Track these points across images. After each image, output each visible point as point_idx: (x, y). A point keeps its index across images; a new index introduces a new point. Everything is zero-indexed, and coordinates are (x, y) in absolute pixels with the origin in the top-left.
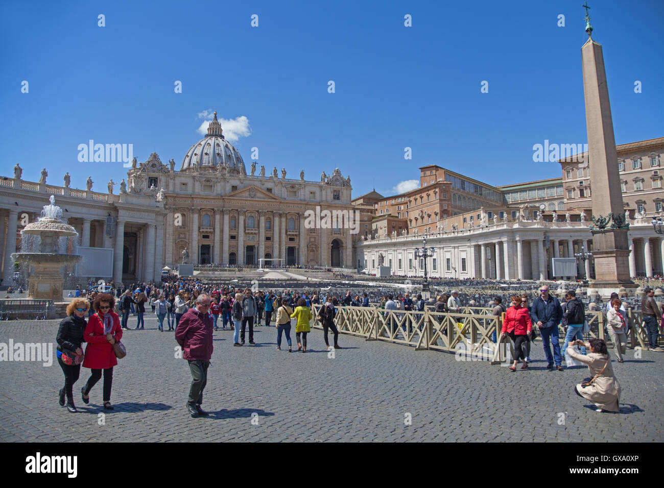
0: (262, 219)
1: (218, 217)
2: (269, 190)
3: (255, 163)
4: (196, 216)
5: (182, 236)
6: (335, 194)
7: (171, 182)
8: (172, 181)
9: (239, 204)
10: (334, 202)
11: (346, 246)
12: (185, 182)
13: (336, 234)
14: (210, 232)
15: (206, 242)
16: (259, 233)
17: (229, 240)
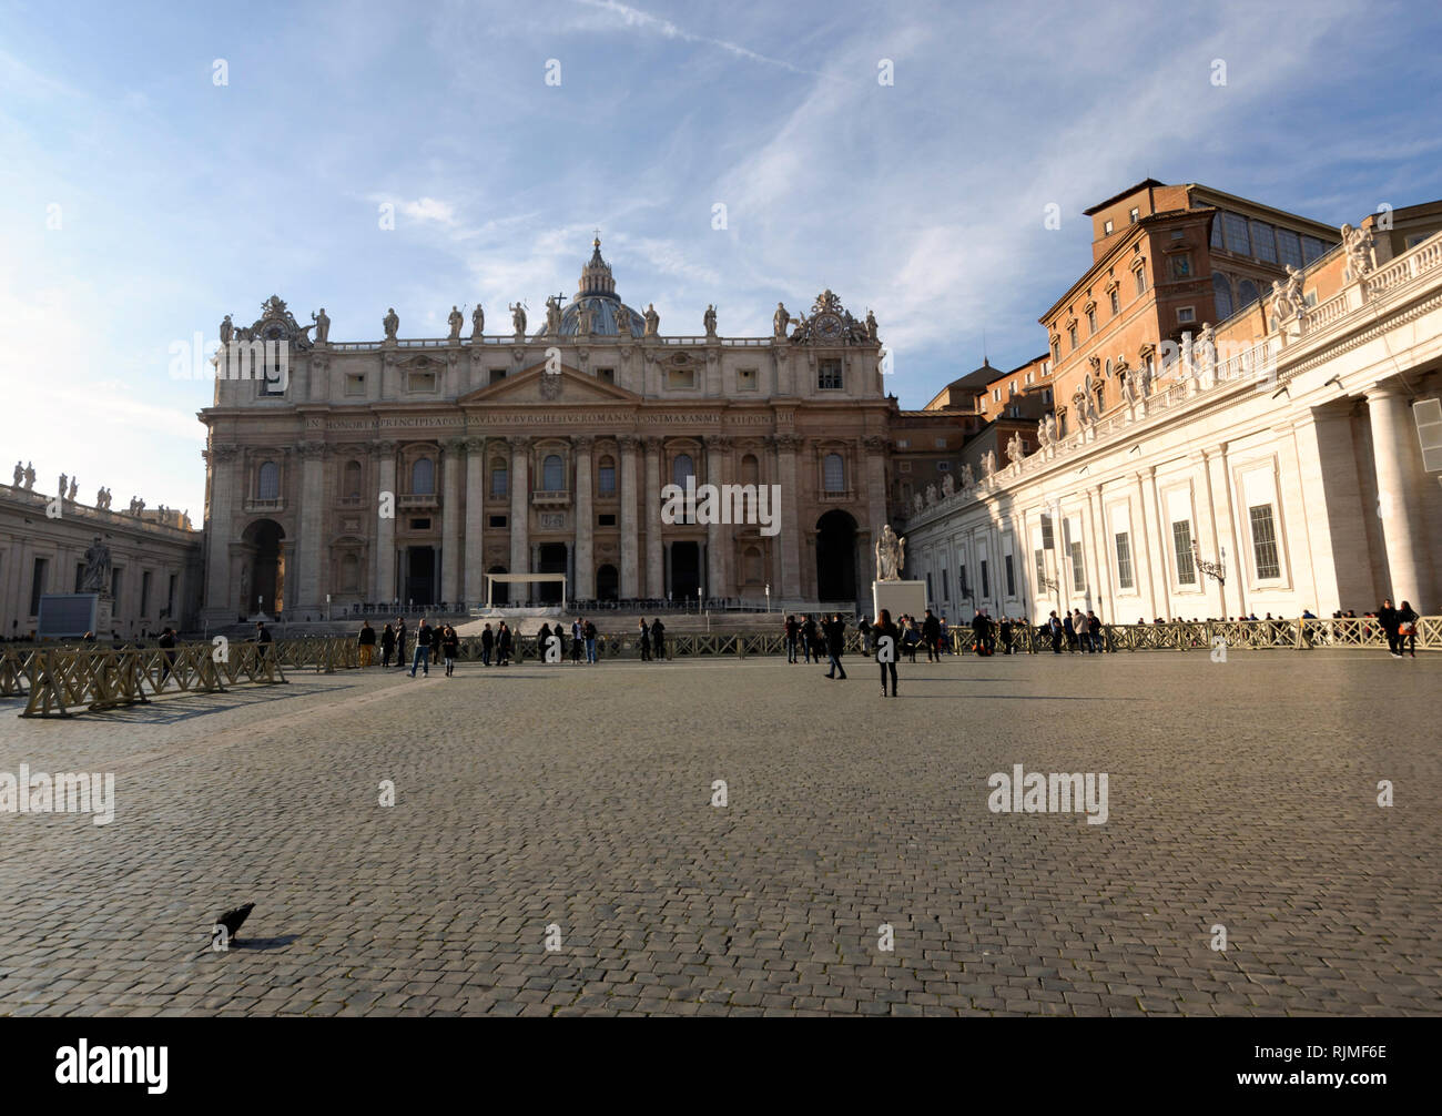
0: (584, 464)
1: (450, 464)
2: (607, 374)
3: (560, 298)
4: (387, 467)
5: (351, 525)
6: (826, 372)
7: (317, 373)
8: (321, 370)
9: (512, 422)
10: (817, 398)
11: (868, 534)
12: (358, 371)
13: (832, 494)
14: (430, 509)
15: (421, 538)
16: (573, 503)
17: (484, 529)
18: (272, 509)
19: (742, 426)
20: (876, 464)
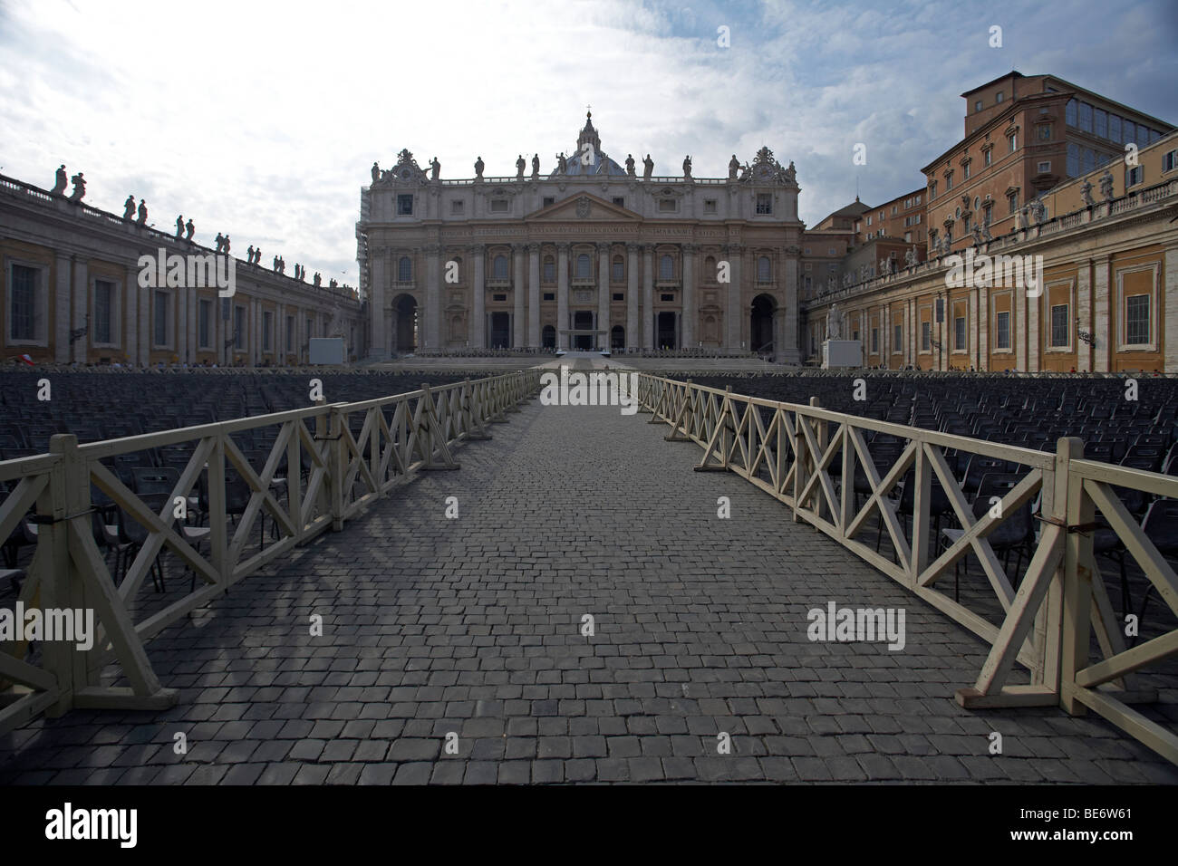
0: (604, 260)
1: (518, 259)
2: (619, 201)
4: (479, 260)
5: (455, 297)
6: (762, 203)
7: (434, 200)
8: (436, 198)
9: (558, 233)
10: (756, 219)
11: (785, 309)
12: (459, 199)
13: (762, 284)
14: (506, 288)
15: (500, 307)
16: (597, 286)
17: (540, 301)
18: (408, 287)
19: (706, 238)
20: (791, 265)
